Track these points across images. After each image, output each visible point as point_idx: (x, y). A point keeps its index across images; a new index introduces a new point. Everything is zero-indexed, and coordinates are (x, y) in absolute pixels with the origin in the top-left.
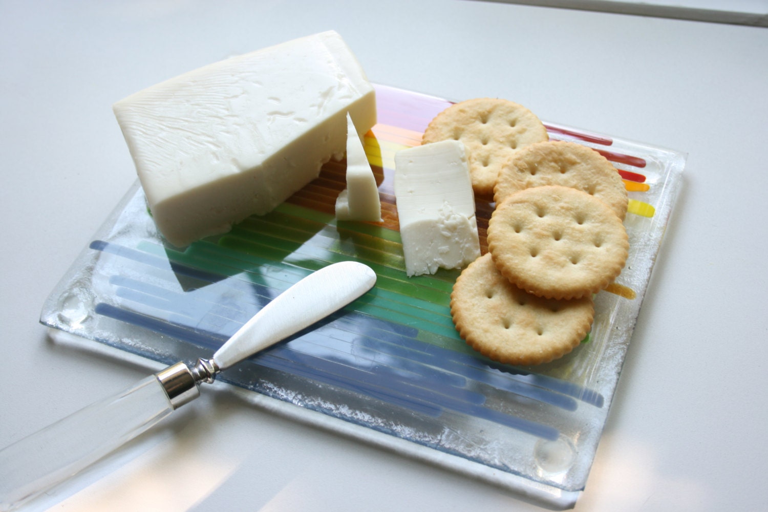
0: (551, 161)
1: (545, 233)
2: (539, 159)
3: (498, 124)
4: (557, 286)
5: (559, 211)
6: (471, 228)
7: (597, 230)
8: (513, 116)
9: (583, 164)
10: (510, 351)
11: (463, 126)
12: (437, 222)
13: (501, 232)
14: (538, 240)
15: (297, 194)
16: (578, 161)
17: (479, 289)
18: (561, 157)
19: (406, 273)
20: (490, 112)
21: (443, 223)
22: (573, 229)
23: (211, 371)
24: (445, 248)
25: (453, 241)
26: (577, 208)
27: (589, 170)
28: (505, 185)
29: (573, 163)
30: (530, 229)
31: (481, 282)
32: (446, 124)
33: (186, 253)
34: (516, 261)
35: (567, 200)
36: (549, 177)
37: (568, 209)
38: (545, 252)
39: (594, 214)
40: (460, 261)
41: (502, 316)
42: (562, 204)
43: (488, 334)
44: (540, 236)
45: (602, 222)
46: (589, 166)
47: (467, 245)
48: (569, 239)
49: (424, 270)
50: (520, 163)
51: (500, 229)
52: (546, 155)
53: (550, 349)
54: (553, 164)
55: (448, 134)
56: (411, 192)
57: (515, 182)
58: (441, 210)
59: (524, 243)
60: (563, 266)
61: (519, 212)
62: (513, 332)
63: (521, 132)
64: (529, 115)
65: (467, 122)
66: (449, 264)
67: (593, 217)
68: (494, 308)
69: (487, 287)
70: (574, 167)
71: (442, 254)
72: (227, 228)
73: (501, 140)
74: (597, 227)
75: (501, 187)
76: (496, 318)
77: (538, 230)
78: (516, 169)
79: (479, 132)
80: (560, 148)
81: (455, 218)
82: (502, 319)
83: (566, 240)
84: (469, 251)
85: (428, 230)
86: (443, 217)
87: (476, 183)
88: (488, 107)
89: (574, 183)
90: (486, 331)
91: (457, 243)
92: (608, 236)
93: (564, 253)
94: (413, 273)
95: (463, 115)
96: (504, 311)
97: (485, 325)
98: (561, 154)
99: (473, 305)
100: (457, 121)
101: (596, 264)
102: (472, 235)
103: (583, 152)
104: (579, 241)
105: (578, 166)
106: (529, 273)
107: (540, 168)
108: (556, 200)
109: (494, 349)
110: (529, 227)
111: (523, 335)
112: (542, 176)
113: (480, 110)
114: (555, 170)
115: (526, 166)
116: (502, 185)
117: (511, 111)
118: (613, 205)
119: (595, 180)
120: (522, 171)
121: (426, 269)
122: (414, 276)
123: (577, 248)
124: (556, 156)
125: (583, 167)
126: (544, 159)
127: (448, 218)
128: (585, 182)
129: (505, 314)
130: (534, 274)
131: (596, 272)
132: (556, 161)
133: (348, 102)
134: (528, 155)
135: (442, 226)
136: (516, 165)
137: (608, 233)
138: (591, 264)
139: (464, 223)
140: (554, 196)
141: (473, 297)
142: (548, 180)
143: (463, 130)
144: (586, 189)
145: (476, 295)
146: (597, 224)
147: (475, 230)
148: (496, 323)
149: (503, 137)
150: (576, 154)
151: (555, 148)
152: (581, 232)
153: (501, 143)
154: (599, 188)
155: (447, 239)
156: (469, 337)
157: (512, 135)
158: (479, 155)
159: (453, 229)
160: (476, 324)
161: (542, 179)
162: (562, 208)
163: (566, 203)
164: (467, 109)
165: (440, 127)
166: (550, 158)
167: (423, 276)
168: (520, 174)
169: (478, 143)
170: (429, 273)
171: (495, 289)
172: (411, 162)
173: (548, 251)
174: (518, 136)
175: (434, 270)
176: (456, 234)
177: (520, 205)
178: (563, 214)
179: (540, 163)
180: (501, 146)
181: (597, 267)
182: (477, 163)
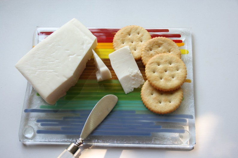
0: (155, 45)
1: (162, 71)
2: (151, 45)
3: (134, 35)
4: (171, 87)
5: (164, 62)
6: (140, 74)
7: (176, 66)
8: (138, 31)
9: (165, 43)
10: (164, 111)
11: (124, 39)
12: (129, 75)
13: (150, 75)
14: (161, 74)
15: (81, 75)
16: (163, 43)
17: (149, 93)
18: (158, 43)
19: (125, 93)
20: (130, 31)
21: (131, 75)
22: (170, 67)
23: (81, 142)
24: (134, 82)
25: (136, 80)
26: (168, 60)
27: (167, 45)
28: (145, 57)
29: (162, 44)
30: (158, 71)
31: (148, 91)
32: (119, 39)
33: (56, 106)
34: (158, 83)
35: (165, 58)
36: (156, 50)
37: (166, 61)
38: (164, 77)
39: (174, 60)
40: (139, 85)
41: (158, 100)
42: (164, 60)
43: (157, 107)
44: (161, 73)
45: (177, 62)
46: (167, 44)
47: (140, 80)
48: (170, 71)
49: (130, 91)
50: (147, 48)
51: (149, 74)
52: (153, 43)
53: (175, 107)
54: (156, 46)
55: (120, 43)
56: (118, 67)
57: (147, 55)
58: (129, 71)
59: (157, 76)
60: (171, 80)
61: (153, 66)
62: (162, 104)
63: (142, 36)
64: (142, 29)
65: (125, 36)
66: (136, 87)
67: (174, 62)
68: (155, 98)
69: (151, 92)
70: (162, 45)
71: (134, 84)
72: (65, 94)
73: (137, 40)
74: (176, 65)
75: (144, 58)
76: (157, 101)
77: (160, 71)
78: (146, 51)
79: (129, 39)
80: (157, 40)
81: (134, 73)
82: (158, 101)
83: (169, 72)
84: (141, 81)
85: (127, 78)
86: (131, 73)
87: (135, 58)
88: (129, 30)
89: (164, 50)
90: (156, 106)
91: (137, 80)
92: (180, 66)
93: (170, 76)
94: (127, 93)
95: (123, 35)
96: (158, 98)
97: (155, 105)
98: (157, 42)
99: (149, 99)
100: (122, 37)
101: (180, 77)
102: (141, 76)
103: (163, 40)
104: (172, 71)
105: (163, 44)
106: (163, 85)
107: (153, 48)
108: (162, 59)
109: (160, 111)
110: (157, 70)
111: (166, 104)
112: (154, 51)
113: (127, 31)
114: (157, 48)
115: (149, 49)
116: (144, 57)
117: (137, 29)
118: (177, 55)
119: (170, 47)
120: (148, 51)
121: (130, 90)
122: (128, 94)
123: (173, 73)
124: (156, 43)
125: (165, 44)
126: (153, 45)
127: (132, 73)
128: (167, 49)
129: (159, 99)
130: (164, 86)
131: (180, 80)
132: (156, 45)
133: (90, 45)
134: (148, 45)
135: (131, 76)
136: (146, 50)
137: (179, 66)
138: (178, 77)
139: (137, 73)
140: (161, 58)
141: (148, 97)
142: (156, 51)
143: (124, 40)
144: (168, 51)
145: (148, 96)
146: (176, 64)
147: (141, 74)
148: (157, 103)
149: (137, 39)
150: (162, 41)
151: (155, 41)
152: (172, 67)
153: (138, 41)
154: (171, 50)
155: (134, 80)
156: (151, 109)
157: (140, 38)
158: (132, 47)
159: (134, 76)
160: (152, 105)
161: (155, 52)
162: (164, 61)
163: (165, 59)
164: (123, 32)
165: (117, 41)
166: (155, 44)
167: (130, 92)
168: (148, 52)
169: (130, 43)
170: (131, 91)
171: (153, 92)
172: (114, 57)
173: (165, 77)
174: (141, 38)
175: (133, 90)
176: (136, 77)
177: (152, 64)
178: (165, 63)
179: (152, 47)
180: (137, 42)
181: (180, 78)
182: (133, 50)
